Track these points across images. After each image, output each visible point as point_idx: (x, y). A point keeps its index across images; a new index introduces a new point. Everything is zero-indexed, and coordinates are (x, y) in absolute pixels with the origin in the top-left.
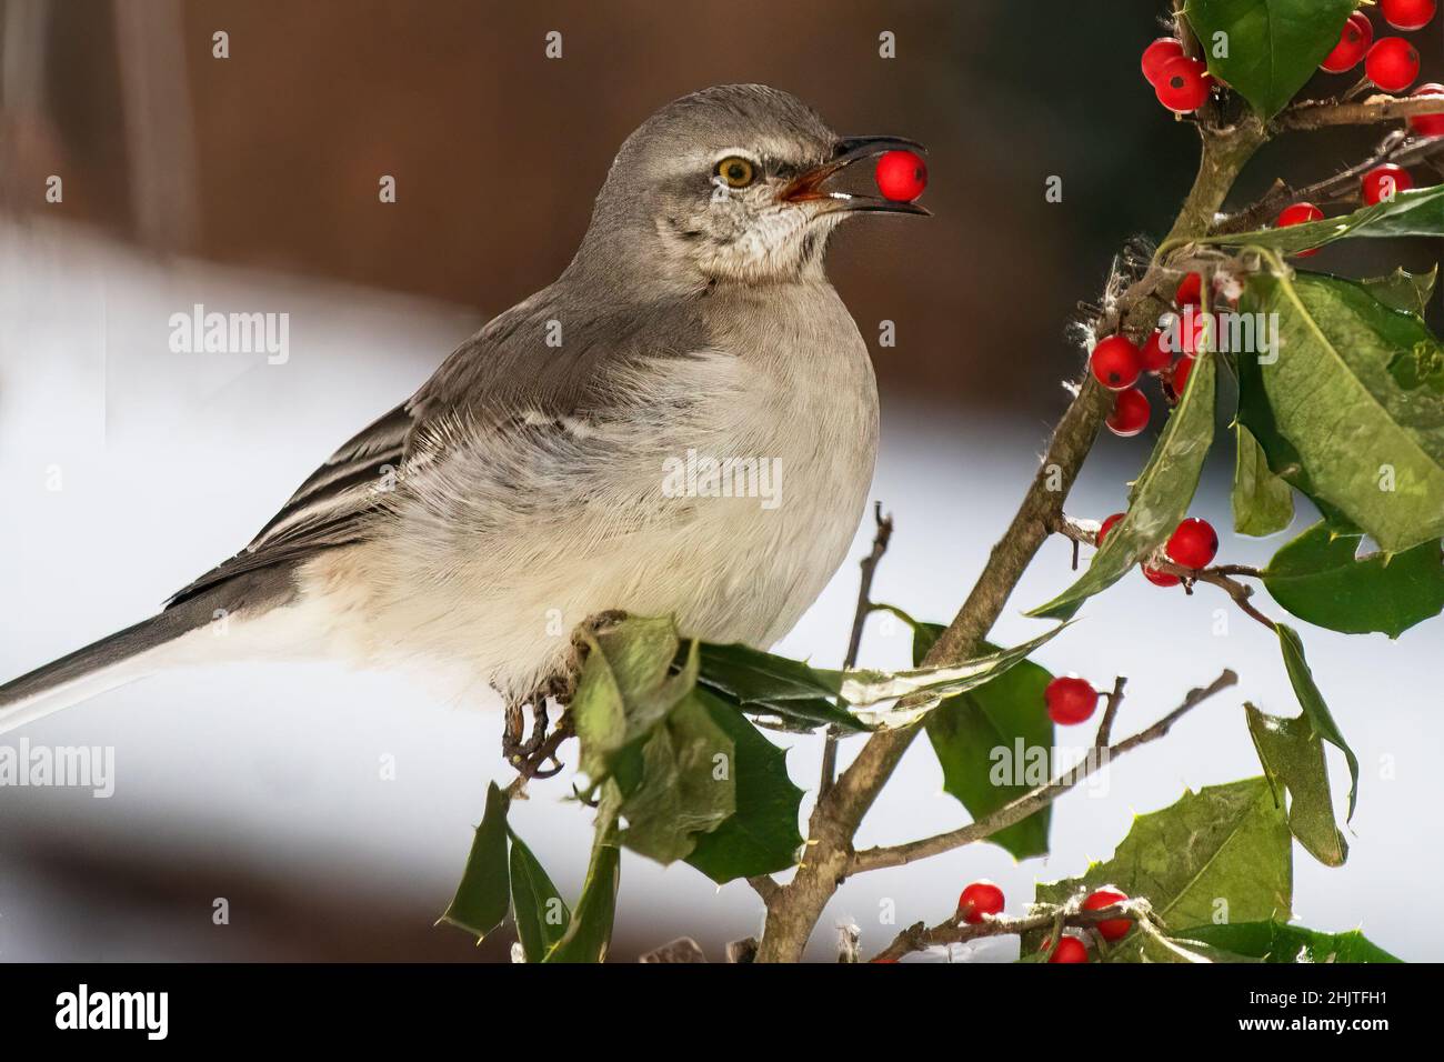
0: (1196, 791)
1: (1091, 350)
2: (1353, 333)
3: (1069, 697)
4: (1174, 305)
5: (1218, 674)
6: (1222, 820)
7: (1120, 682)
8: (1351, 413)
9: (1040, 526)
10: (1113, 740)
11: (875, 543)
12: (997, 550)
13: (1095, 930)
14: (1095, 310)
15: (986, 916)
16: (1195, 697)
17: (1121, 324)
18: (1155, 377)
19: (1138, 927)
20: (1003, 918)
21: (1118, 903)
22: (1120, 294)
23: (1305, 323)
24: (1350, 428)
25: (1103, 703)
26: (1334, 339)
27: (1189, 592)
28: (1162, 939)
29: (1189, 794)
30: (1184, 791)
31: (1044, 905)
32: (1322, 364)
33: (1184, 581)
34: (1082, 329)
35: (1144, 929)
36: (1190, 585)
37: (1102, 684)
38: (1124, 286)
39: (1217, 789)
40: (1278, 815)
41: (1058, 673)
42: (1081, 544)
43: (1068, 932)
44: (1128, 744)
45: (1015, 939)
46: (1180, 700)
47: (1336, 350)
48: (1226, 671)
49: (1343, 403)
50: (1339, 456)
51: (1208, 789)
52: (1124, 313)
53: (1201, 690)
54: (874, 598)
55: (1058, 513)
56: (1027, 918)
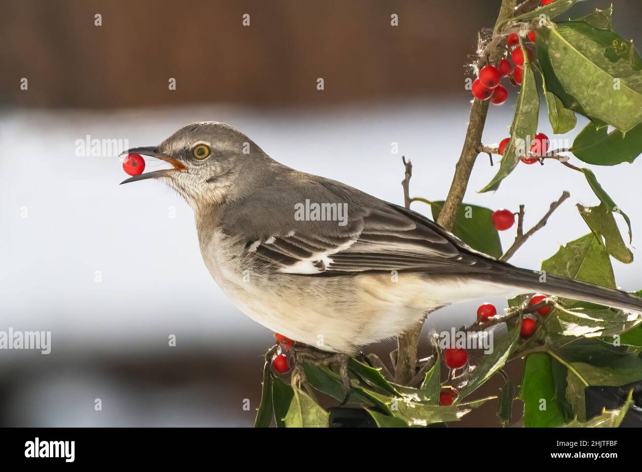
0: (565, 246)
1: (477, 74)
2: (586, 44)
3: (502, 218)
4: (507, 47)
5: (561, 194)
6: (578, 255)
7: (522, 207)
8: (594, 78)
9: (474, 151)
10: (524, 232)
11: (406, 173)
12: (458, 165)
13: (536, 313)
14: (475, 57)
15: (490, 318)
16: (554, 206)
17: (488, 60)
18: (506, 78)
19: (554, 307)
20: (497, 317)
21: (544, 300)
22: (484, 48)
23: (566, 44)
24: (595, 84)
25: (516, 218)
26: (579, 48)
27: (542, 164)
28: (565, 310)
29: (562, 247)
30: (559, 247)
31: (513, 307)
32: (577, 60)
33: (539, 160)
34: (472, 67)
35: (557, 308)
36: (542, 161)
37: (514, 209)
38: (485, 45)
39: (573, 242)
40: (601, 247)
41: (495, 210)
42: (492, 154)
43: (525, 316)
44: (531, 232)
45: (504, 324)
46: (548, 209)
47: (581, 53)
48: (564, 192)
49: (589, 74)
50: (593, 97)
51: (570, 243)
52: (488, 55)
53: (556, 202)
54: (411, 196)
55: (480, 144)
56: (507, 314)
